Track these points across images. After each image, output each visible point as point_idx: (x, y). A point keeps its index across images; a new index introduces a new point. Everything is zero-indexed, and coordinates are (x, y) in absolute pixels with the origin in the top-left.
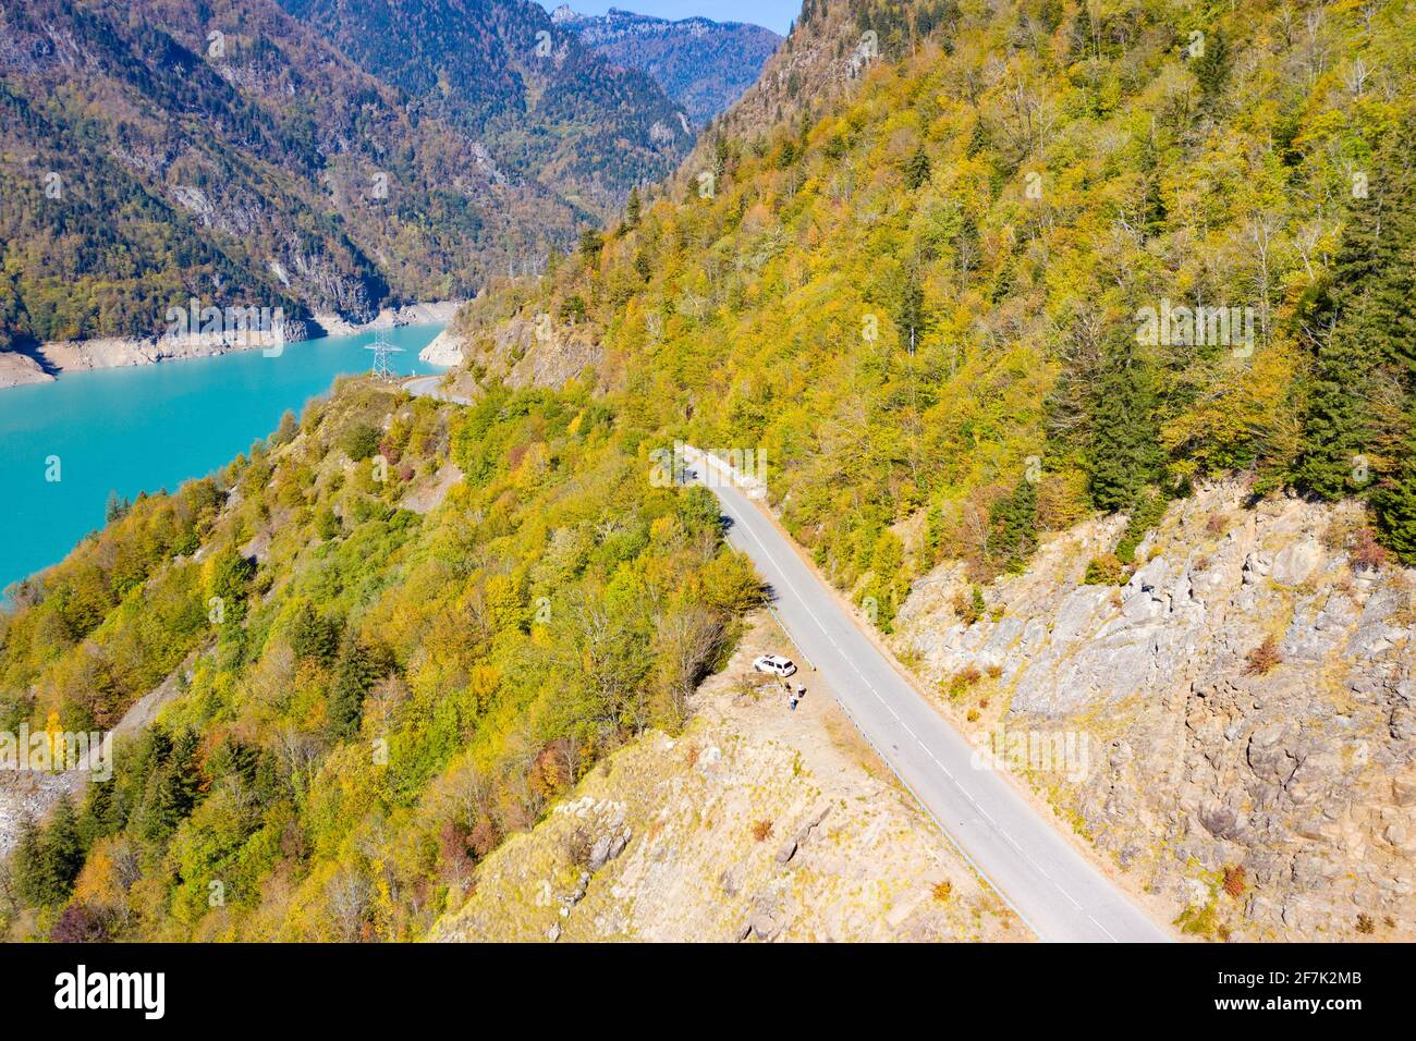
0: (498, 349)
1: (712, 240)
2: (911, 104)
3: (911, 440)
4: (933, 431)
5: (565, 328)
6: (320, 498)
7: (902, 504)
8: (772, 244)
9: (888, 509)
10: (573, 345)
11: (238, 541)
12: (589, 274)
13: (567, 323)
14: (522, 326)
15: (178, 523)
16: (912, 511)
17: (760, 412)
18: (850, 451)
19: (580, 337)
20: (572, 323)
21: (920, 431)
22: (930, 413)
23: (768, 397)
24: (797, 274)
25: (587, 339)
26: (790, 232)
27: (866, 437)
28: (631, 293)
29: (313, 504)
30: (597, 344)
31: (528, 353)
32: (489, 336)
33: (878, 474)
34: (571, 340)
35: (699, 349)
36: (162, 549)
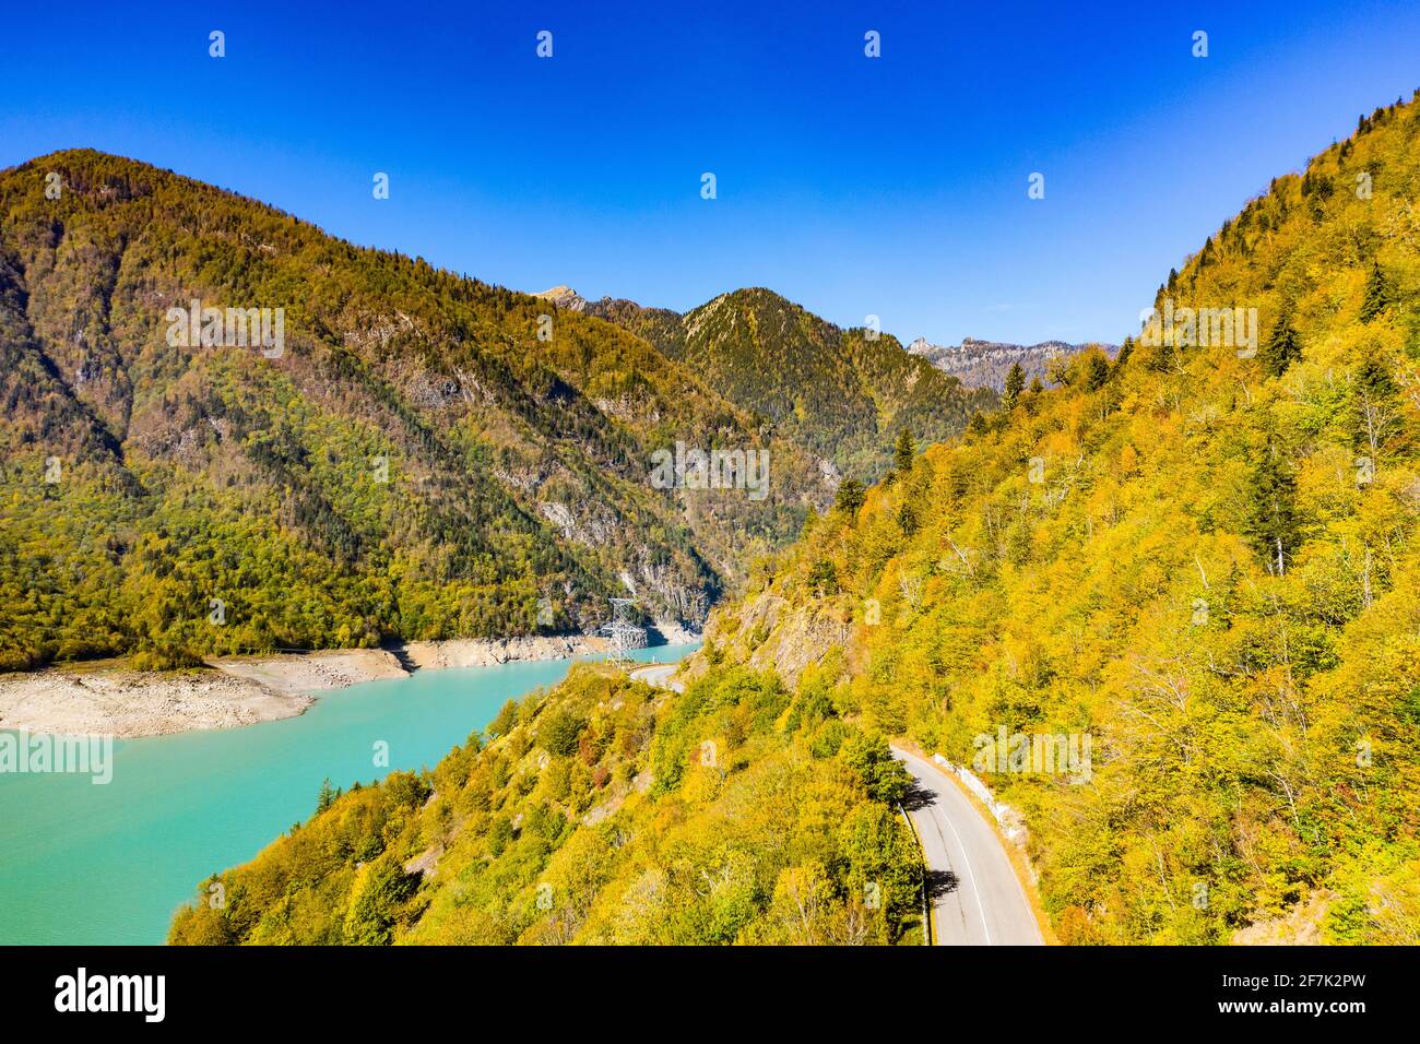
0: (742, 630)
1: (996, 481)
2: (1268, 287)
3: (1284, 738)
4: (1330, 717)
5: (813, 602)
6: (506, 803)
7: (1266, 878)
8: (1072, 478)
9: (1235, 889)
10: (821, 622)
11: (413, 849)
12: (846, 534)
13: (815, 594)
14: (770, 602)
15: (367, 821)
16: (1292, 898)
17: (1031, 701)
18: (1153, 757)
19: (829, 613)
20: (822, 594)
21: (1301, 719)
22: (1321, 682)
23: (1045, 679)
24: (1106, 509)
25: (838, 614)
26: (1099, 462)
27: (1185, 730)
28: (891, 553)
29: (497, 810)
30: (850, 620)
31: (773, 634)
32: (735, 615)
33: (1215, 806)
34: (819, 616)
35: (965, 618)
36: (346, 851)
